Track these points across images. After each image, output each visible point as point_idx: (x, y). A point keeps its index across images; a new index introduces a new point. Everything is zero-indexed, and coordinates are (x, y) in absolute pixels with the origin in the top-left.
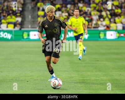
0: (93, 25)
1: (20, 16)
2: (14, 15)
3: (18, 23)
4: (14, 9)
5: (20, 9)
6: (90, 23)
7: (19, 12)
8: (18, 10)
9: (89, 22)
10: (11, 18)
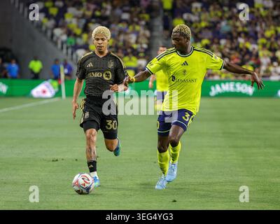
0: (262, 73)
1: (144, 57)
2: (134, 55)
3: (140, 68)
4: (135, 46)
5: (145, 46)
6: (257, 70)
7: (143, 50)
8: (142, 48)
9: (254, 68)
10: (130, 60)
